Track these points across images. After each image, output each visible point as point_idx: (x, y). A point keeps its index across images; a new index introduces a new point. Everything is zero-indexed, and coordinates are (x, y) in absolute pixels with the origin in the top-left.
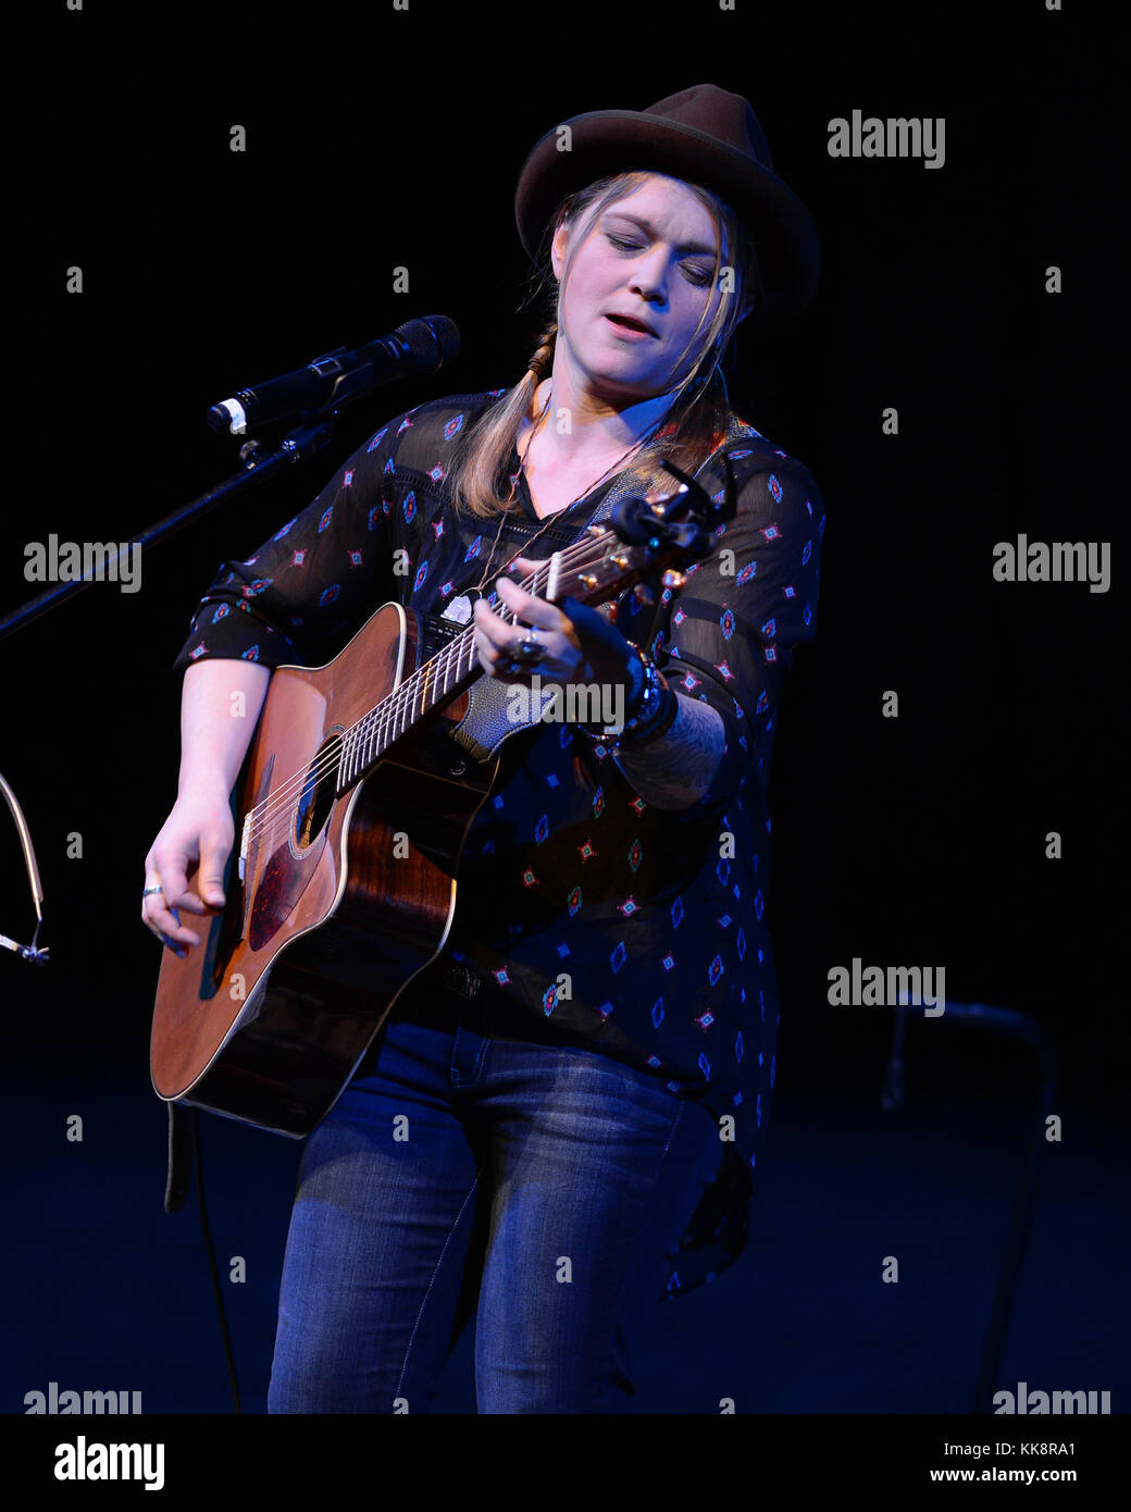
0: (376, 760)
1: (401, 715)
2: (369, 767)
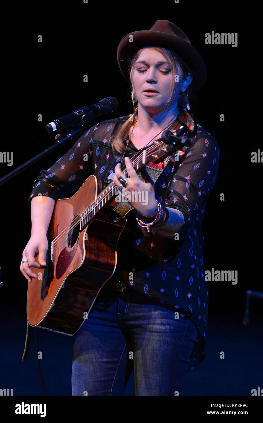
2: (90, 221)
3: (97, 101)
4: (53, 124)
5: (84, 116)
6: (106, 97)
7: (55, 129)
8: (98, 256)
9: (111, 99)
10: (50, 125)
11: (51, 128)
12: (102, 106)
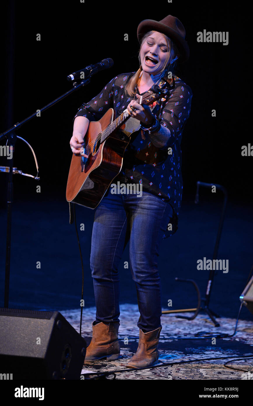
0: (108, 137)
1: (113, 128)
2: (107, 138)
3: (100, 61)
4: (72, 76)
5: (91, 70)
6: (106, 58)
7: (73, 79)
8: (111, 161)
9: (109, 59)
10: (70, 76)
11: (71, 78)
12: (103, 64)
